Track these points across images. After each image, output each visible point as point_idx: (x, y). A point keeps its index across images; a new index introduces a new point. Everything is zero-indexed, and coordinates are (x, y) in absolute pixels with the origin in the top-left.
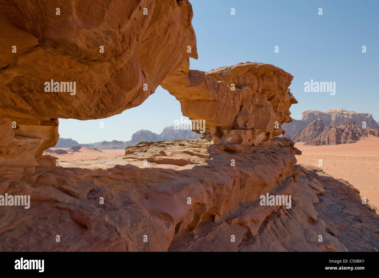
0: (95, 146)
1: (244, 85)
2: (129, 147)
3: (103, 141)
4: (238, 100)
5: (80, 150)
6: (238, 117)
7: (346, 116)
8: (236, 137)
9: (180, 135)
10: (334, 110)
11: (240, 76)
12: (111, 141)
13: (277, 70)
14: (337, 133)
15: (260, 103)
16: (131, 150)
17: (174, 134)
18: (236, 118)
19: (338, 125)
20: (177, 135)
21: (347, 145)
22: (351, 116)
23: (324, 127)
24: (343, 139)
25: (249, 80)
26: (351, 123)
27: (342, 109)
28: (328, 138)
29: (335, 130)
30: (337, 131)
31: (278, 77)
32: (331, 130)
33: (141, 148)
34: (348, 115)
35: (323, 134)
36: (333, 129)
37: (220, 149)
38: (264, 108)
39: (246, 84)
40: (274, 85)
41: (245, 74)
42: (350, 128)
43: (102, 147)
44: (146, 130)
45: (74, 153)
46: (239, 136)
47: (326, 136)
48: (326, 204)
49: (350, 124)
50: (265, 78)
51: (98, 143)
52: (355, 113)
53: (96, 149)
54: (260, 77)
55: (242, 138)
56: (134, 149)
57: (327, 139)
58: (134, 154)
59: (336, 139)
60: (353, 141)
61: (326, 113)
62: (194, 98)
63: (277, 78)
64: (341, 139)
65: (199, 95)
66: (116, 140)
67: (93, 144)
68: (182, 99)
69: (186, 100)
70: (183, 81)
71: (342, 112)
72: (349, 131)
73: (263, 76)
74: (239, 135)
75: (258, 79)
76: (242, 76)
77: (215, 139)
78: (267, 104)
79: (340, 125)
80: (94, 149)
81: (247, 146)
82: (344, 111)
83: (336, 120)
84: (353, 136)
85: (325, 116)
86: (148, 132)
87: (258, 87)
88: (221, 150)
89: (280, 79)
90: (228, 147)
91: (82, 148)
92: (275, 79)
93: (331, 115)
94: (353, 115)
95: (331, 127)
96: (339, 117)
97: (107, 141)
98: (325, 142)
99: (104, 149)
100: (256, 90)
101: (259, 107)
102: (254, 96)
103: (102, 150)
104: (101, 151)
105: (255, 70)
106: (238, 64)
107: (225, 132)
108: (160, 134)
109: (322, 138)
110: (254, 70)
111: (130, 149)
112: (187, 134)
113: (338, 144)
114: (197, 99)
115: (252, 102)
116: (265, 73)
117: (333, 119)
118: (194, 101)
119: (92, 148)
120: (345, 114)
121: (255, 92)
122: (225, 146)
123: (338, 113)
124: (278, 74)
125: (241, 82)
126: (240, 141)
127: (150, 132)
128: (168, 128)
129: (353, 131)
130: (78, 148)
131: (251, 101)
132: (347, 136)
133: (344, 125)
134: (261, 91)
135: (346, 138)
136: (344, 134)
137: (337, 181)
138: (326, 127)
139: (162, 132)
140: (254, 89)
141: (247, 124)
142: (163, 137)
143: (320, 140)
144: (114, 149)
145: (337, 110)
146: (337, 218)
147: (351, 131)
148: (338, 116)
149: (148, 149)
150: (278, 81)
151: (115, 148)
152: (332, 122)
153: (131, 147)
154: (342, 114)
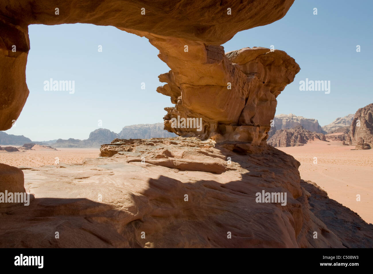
0: (50, 144)
1: (251, 73)
2: (106, 145)
3: (58, 139)
4: (247, 91)
5: (33, 148)
6: (244, 110)
7: (295, 121)
8: (245, 135)
9: (139, 135)
10: (285, 115)
11: (246, 63)
12: (67, 139)
13: (288, 58)
14: (288, 137)
15: (264, 97)
16: (109, 148)
17: (134, 133)
18: (242, 112)
19: (288, 129)
20: (136, 134)
21: (295, 147)
22: (300, 121)
23: (276, 130)
24: (293, 142)
25: (257, 68)
26: (300, 127)
27: (292, 114)
28: (280, 141)
29: (286, 133)
30: (287, 134)
31: (287, 67)
32: (282, 133)
33: (122, 146)
34: (297, 120)
35: (275, 137)
36: (284, 132)
37: (229, 149)
38: (269, 102)
39: (253, 73)
40: (281, 76)
41: (253, 60)
42: (299, 132)
43: (57, 145)
44: (104, 129)
45: (26, 151)
46: (249, 134)
47: (277, 139)
48: (318, 210)
49: (298, 129)
50: (272, 67)
51: (52, 141)
52: (303, 119)
53: (50, 147)
54: (267, 65)
55: (252, 136)
56: (114, 147)
57: (278, 142)
58: (120, 154)
59: (286, 142)
60: (301, 144)
61: (278, 117)
62: (203, 82)
63: (285, 68)
64: (290, 142)
65: (213, 77)
66: (72, 138)
67: (47, 142)
68: (185, 83)
69: (190, 85)
70: (200, 54)
71: (292, 117)
72: (298, 135)
73: (270, 65)
74: (249, 132)
75: (265, 68)
76: (250, 63)
77: (217, 136)
78: (272, 98)
79: (290, 129)
80: (49, 147)
81: (257, 146)
82: (294, 116)
83: (286, 124)
84: (301, 139)
85: (276, 120)
86: (106, 131)
87: (265, 78)
88: (230, 151)
89: (288, 70)
90: (239, 146)
91: (35, 146)
92: (283, 69)
93: (282, 120)
94: (302, 120)
95: (282, 131)
96: (290, 121)
97: (63, 139)
98: (277, 144)
99: (59, 147)
100: (262, 81)
101: (263, 101)
102: (259, 87)
103: (57, 149)
104: (55, 149)
105: (265, 57)
106: (246, 48)
107: (229, 128)
108: (119, 134)
109: (274, 140)
110: (263, 56)
111: (107, 147)
112: (146, 134)
113: (288, 147)
114: (206, 84)
115: (257, 95)
116: (274, 61)
117: (284, 123)
118: (201, 87)
119: (46, 146)
120: (295, 119)
121: (261, 83)
122: (235, 145)
123: (289, 118)
124: (288, 63)
125: (248, 69)
126: (250, 140)
127: (108, 131)
128: (128, 127)
129: (302, 135)
130: (30, 146)
131: (256, 93)
132: (296, 139)
133: (294, 129)
134: (266, 83)
135: (295, 142)
136: (293, 138)
137: (306, 183)
138: (278, 131)
139: (121, 131)
140: (260, 79)
141: (254, 120)
142: (122, 136)
143: (272, 142)
144: (69, 148)
145: (287, 115)
146: (338, 227)
147: (299, 135)
148: (288, 120)
149: (132, 147)
150: (286, 72)
151: (71, 146)
152: (283, 126)
153: (109, 145)
154: (292, 119)
